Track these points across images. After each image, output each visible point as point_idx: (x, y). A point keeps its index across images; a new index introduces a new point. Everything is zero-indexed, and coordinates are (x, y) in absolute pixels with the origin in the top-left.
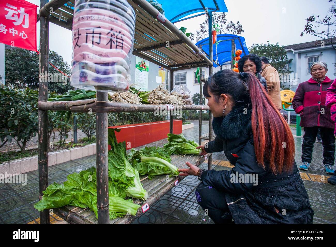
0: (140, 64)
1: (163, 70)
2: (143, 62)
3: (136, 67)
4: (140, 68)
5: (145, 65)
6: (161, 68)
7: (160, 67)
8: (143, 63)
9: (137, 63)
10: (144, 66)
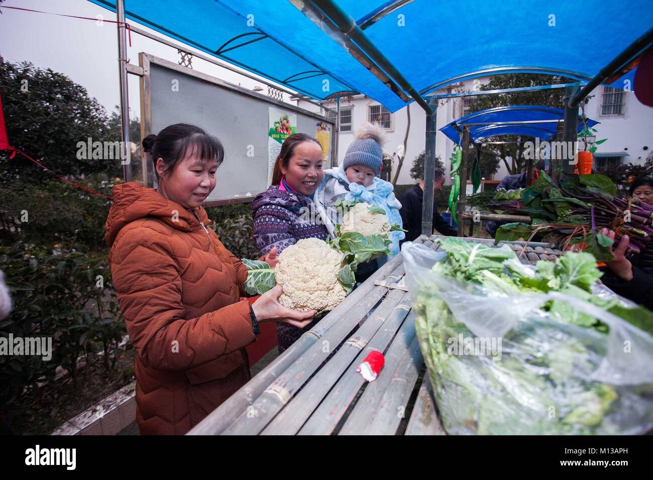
0: (278, 125)
1: (325, 129)
2: (284, 119)
3: (270, 135)
4: (278, 136)
5: (287, 125)
6: (320, 125)
7: (318, 125)
8: (285, 121)
9: (272, 126)
10: (287, 129)
